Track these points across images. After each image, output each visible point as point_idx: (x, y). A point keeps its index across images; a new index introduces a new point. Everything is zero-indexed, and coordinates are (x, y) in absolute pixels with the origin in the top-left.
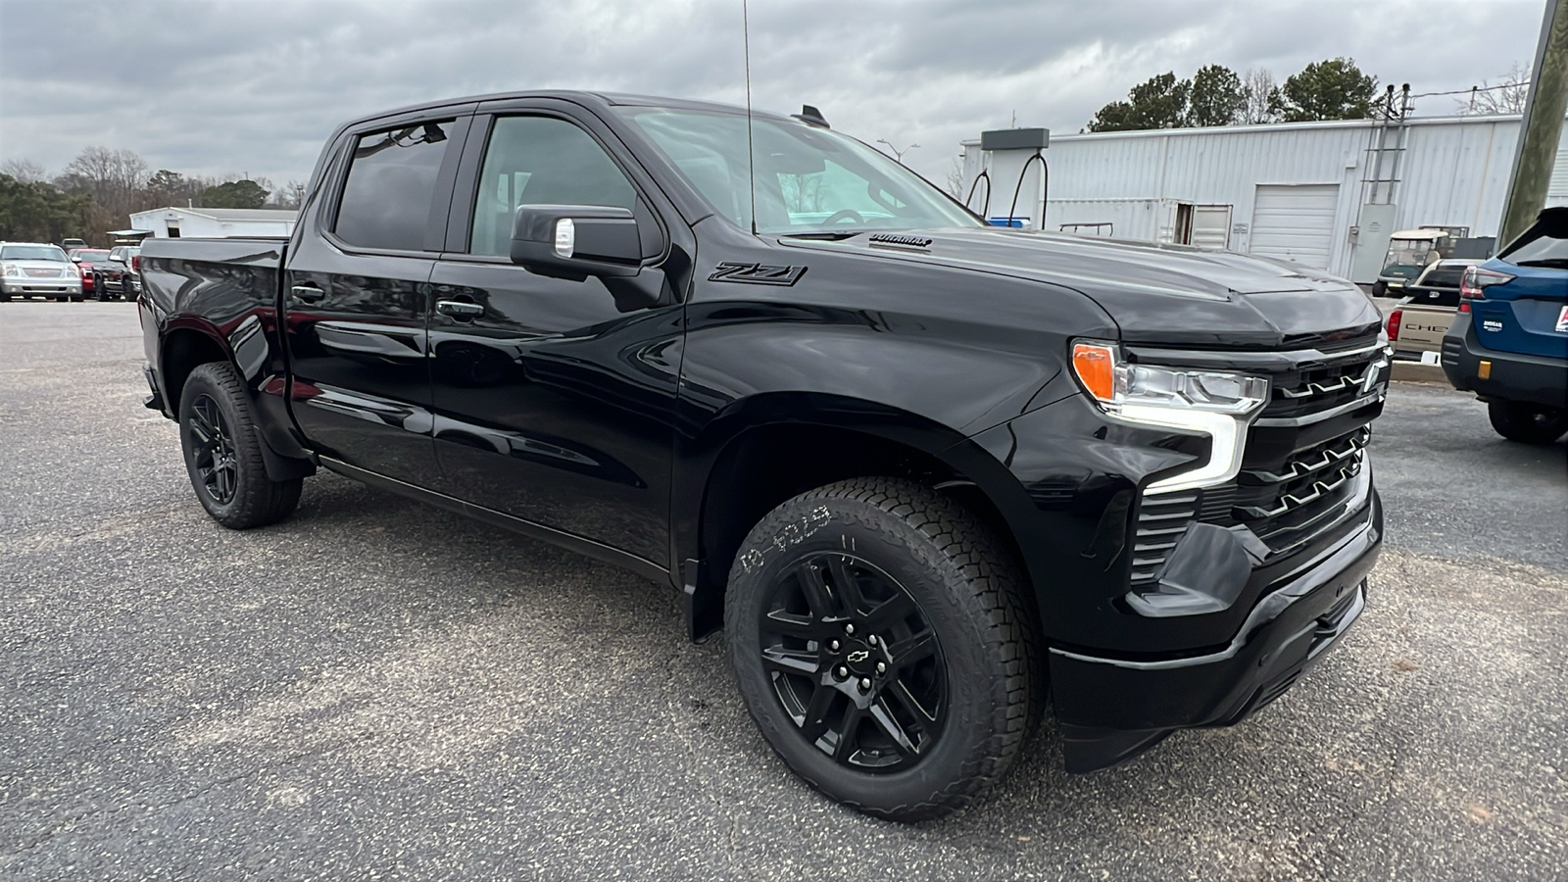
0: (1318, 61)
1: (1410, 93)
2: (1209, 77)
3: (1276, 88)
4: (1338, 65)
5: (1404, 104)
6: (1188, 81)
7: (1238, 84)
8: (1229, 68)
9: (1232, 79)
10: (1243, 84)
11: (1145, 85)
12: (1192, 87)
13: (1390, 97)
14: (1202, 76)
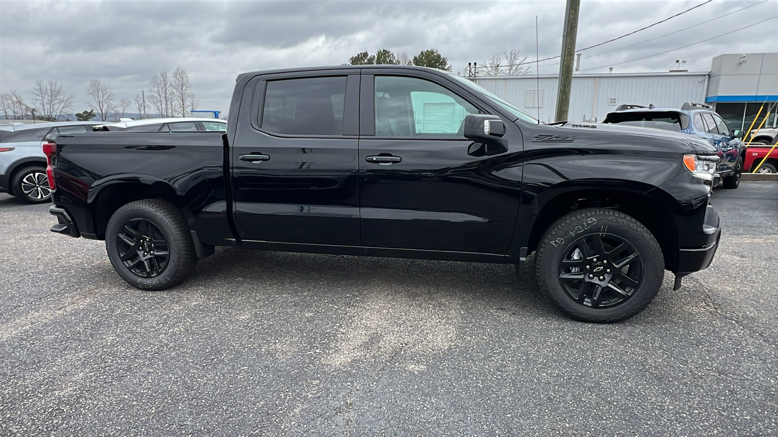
0: (425, 50)
1: (477, 66)
2: (382, 54)
3: (410, 61)
4: (432, 52)
5: (475, 70)
6: (374, 56)
7: (395, 58)
8: (390, 51)
9: (392, 56)
10: (396, 58)
11: (356, 57)
12: (376, 59)
13: (470, 68)
14: (379, 53)
